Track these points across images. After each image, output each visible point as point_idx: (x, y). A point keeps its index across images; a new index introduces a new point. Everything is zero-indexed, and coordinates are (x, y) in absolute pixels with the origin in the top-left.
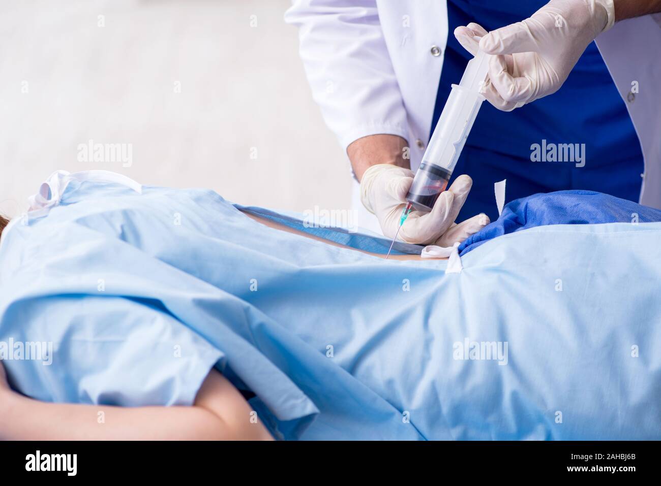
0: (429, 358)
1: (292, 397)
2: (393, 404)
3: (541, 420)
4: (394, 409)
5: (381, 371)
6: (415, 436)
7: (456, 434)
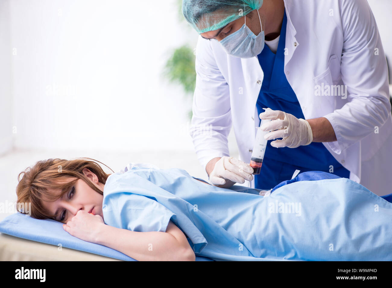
0: (254, 224)
1: (198, 236)
2: (240, 241)
4: (240, 243)
5: (237, 229)
6: (247, 252)
7: (262, 251)
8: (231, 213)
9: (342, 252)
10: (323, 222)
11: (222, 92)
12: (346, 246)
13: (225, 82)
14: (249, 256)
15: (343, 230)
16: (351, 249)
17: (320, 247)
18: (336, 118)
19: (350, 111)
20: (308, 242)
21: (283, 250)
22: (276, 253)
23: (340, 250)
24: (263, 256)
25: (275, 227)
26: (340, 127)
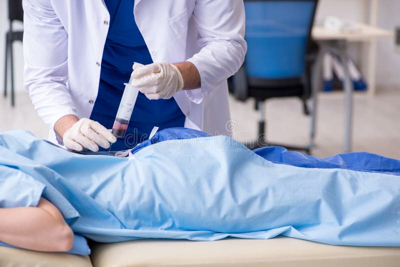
0: (125, 192)
1: (70, 209)
2: (110, 211)
3: (171, 216)
4: (110, 214)
5: (105, 198)
6: (119, 224)
7: (136, 222)
8: (96, 181)
9: (227, 218)
10: (205, 186)
11: (59, 38)
12: (231, 212)
13: (61, 26)
14: (121, 228)
15: (228, 194)
16: (237, 215)
17: (203, 214)
18: (200, 62)
19: (213, 54)
20: (189, 209)
21: (159, 219)
22: (151, 224)
23: (225, 216)
24: (136, 228)
25: (151, 194)
26: (205, 72)
